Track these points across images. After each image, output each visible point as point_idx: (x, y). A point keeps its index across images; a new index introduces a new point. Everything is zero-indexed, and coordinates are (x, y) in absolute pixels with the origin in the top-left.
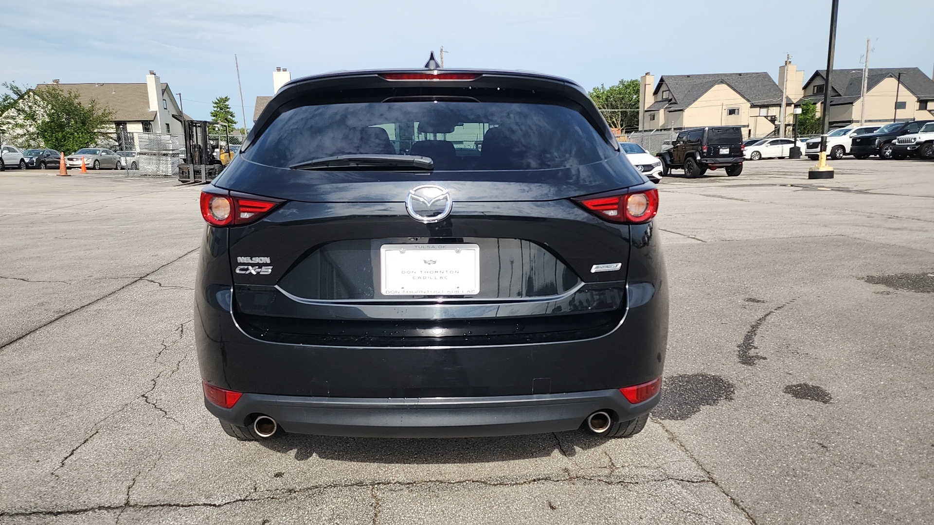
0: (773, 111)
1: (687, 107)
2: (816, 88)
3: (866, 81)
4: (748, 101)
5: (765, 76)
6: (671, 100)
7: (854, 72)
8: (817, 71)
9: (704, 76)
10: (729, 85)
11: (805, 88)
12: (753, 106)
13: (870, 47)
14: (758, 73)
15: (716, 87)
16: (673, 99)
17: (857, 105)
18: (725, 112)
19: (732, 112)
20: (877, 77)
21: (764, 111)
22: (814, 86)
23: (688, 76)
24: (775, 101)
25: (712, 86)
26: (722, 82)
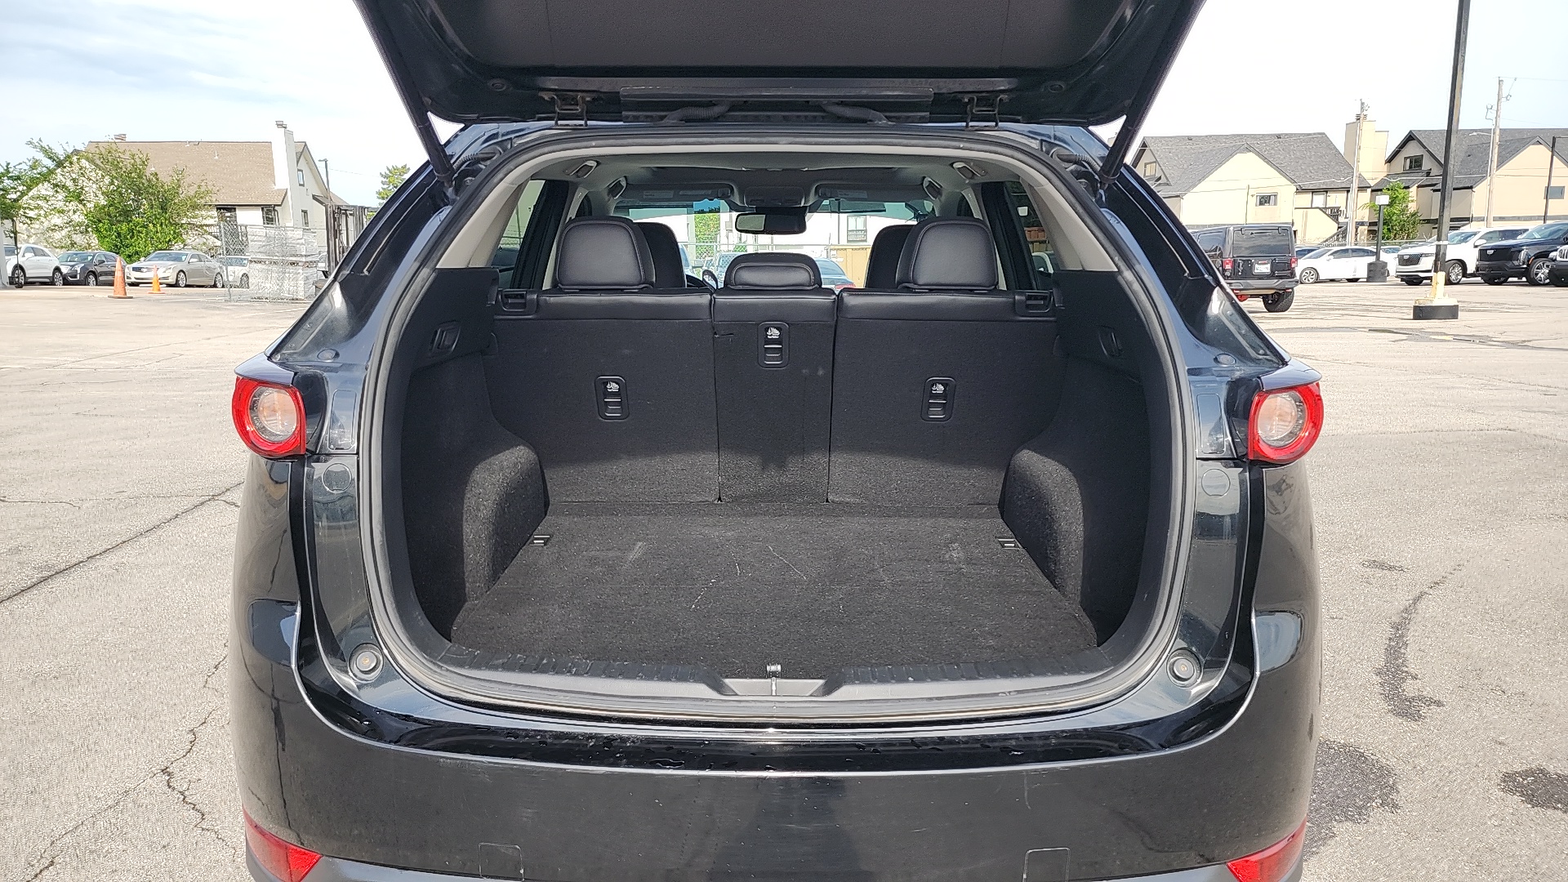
0: (1336, 200)
1: (1188, 190)
2: (1408, 160)
3: (1496, 150)
4: (1293, 181)
5: (1322, 139)
6: (1160, 178)
7: (1475, 134)
8: (1411, 131)
9: (1217, 138)
10: (1258, 154)
11: (1390, 161)
12: (1301, 190)
13: (1505, 93)
14: (1309, 134)
15: (1239, 157)
16: (1163, 177)
17: (1480, 190)
18: (1253, 201)
19: (1264, 200)
20: (1514, 142)
21: (1319, 200)
22: (1406, 158)
23: (1190, 138)
24: (1340, 182)
25: (1232, 156)
26: (1248, 150)
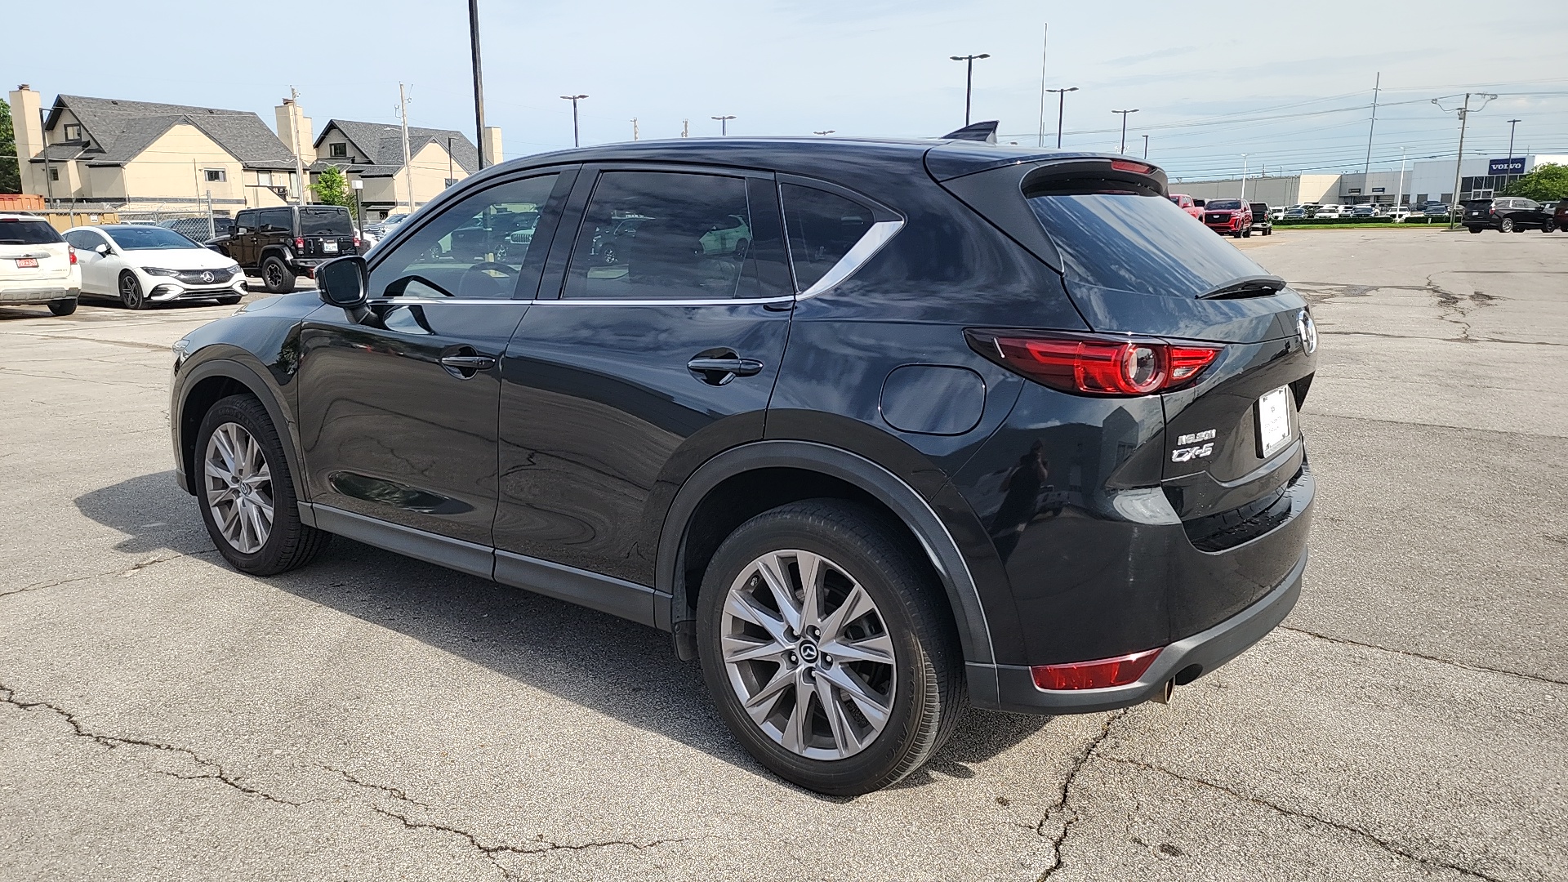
0: (280, 179)
1: (128, 159)
2: (333, 147)
3: (408, 145)
4: (239, 160)
5: (253, 118)
6: (88, 143)
7: (388, 129)
8: (331, 121)
9: (146, 106)
10: (198, 127)
11: (317, 145)
12: (247, 168)
13: (406, 96)
14: (240, 113)
15: (178, 130)
16: (92, 142)
17: (400, 177)
18: (203, 176)
19: (213, 175)
20: (420, 139)
21: (264, 178)
22: (331, 145)
23: (115, 103)
24: (287, 164)
25: (170, 126)
26: (187, 121)
